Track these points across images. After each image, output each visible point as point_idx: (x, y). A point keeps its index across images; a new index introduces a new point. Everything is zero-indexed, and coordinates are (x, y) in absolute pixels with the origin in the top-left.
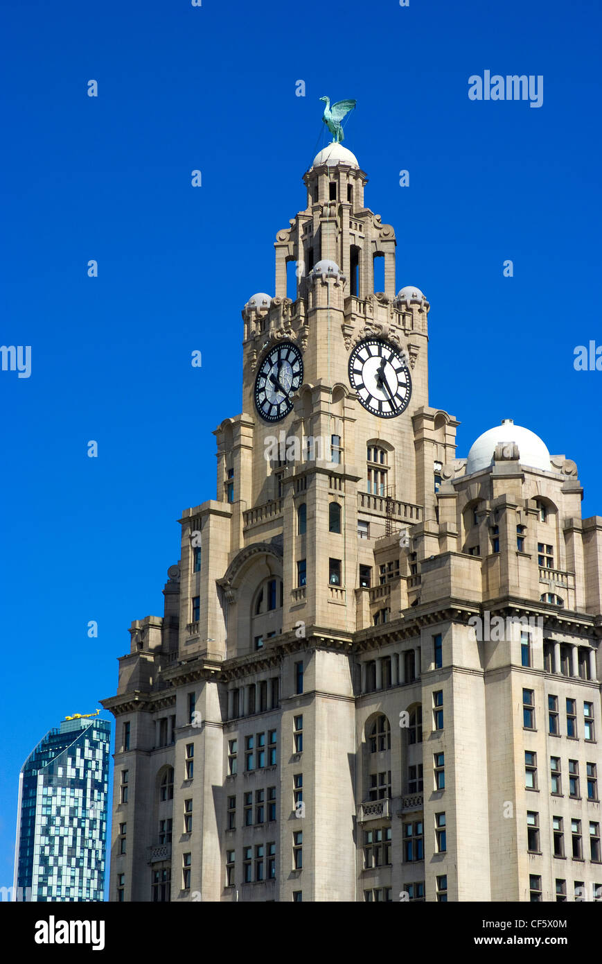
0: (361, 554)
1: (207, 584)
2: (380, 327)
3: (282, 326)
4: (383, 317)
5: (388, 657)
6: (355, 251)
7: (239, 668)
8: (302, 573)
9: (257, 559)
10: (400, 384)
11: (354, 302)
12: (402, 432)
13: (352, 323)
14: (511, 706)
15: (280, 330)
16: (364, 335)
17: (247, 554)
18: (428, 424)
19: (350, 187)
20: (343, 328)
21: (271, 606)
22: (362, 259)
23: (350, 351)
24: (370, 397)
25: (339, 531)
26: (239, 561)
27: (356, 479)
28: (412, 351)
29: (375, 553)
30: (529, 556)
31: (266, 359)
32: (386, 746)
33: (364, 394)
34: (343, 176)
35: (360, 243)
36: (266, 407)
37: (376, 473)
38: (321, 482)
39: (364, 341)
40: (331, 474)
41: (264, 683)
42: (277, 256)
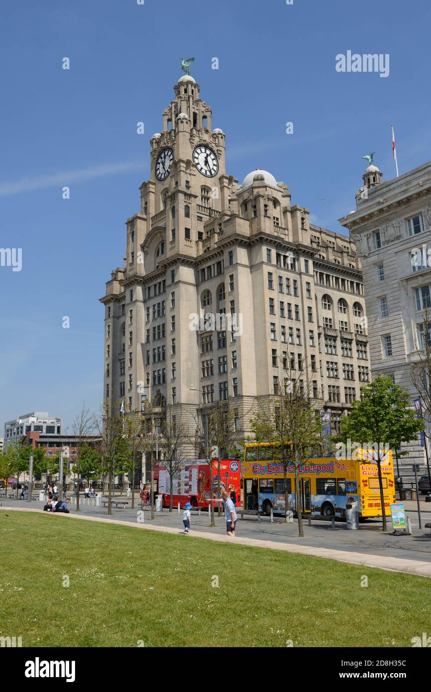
0: (199, 227)
1: (137, 246)
2: (205, 141)
3: (166, 142)
4: (207, 138)
5: (210, 266)
6: (195, 114)
7: (150, 278)
8: (174, 234)
9: (157, 234)
10: (214, 165)
11: (194, 130)
12: (215, 184)
13: (194, 138)
14: (263, 279)
15: (165, 144)
16: (199, 143)
17: (152, 232)
18: (226, 181)
19: (193, 90)
20: (190, 139)
21: (162, 253)
22: (198, 118)
23: (193, 149)
24: (202, 168)
25: (189, 217)
26: (150, 236)
27: (196, 197)
28: (219, 152)
29: (204, 227)
30: (269, 218)
31: (159, 156)
32: (210, 303)
33: (199, 167)
34: (190, 86)
35: (197, 112)
36: (160, 176)
37: (205, 200)
38: (181, 197)
39: (199, 146)
40: (185, 194)
41: (160, 283)
42: (164, 119)
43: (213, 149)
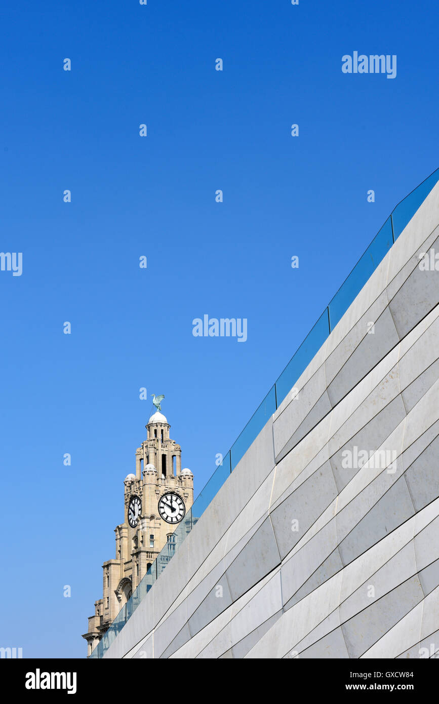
1: (112, 591)
2: (171, 488)
3: (135, 490)
4: (172, 485)
6: (164, 456)
9: (127, 583)
10: (181, 509)
12: (182, 529)
13: (160, 489)
15: (134, 492)
16: (164, 493)
17: (123, 582)
19: (162, 430)
20: (156, 491)
22: (167, 459)
23: (159, 500)
24: (168, 516)
26: (121, 585)
27: (158, 552)
28: (185, 495)
31: (131, 502)
33: (165, 516)
35: (166, 453)
36: (131, 521)
37: (171, 546)
38: (143, 556)
39: (165, 495)
40: (148, 552)
42: (137, 459)
43: (180, 495)
